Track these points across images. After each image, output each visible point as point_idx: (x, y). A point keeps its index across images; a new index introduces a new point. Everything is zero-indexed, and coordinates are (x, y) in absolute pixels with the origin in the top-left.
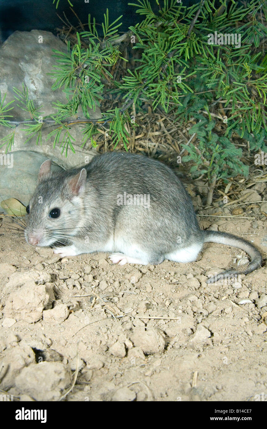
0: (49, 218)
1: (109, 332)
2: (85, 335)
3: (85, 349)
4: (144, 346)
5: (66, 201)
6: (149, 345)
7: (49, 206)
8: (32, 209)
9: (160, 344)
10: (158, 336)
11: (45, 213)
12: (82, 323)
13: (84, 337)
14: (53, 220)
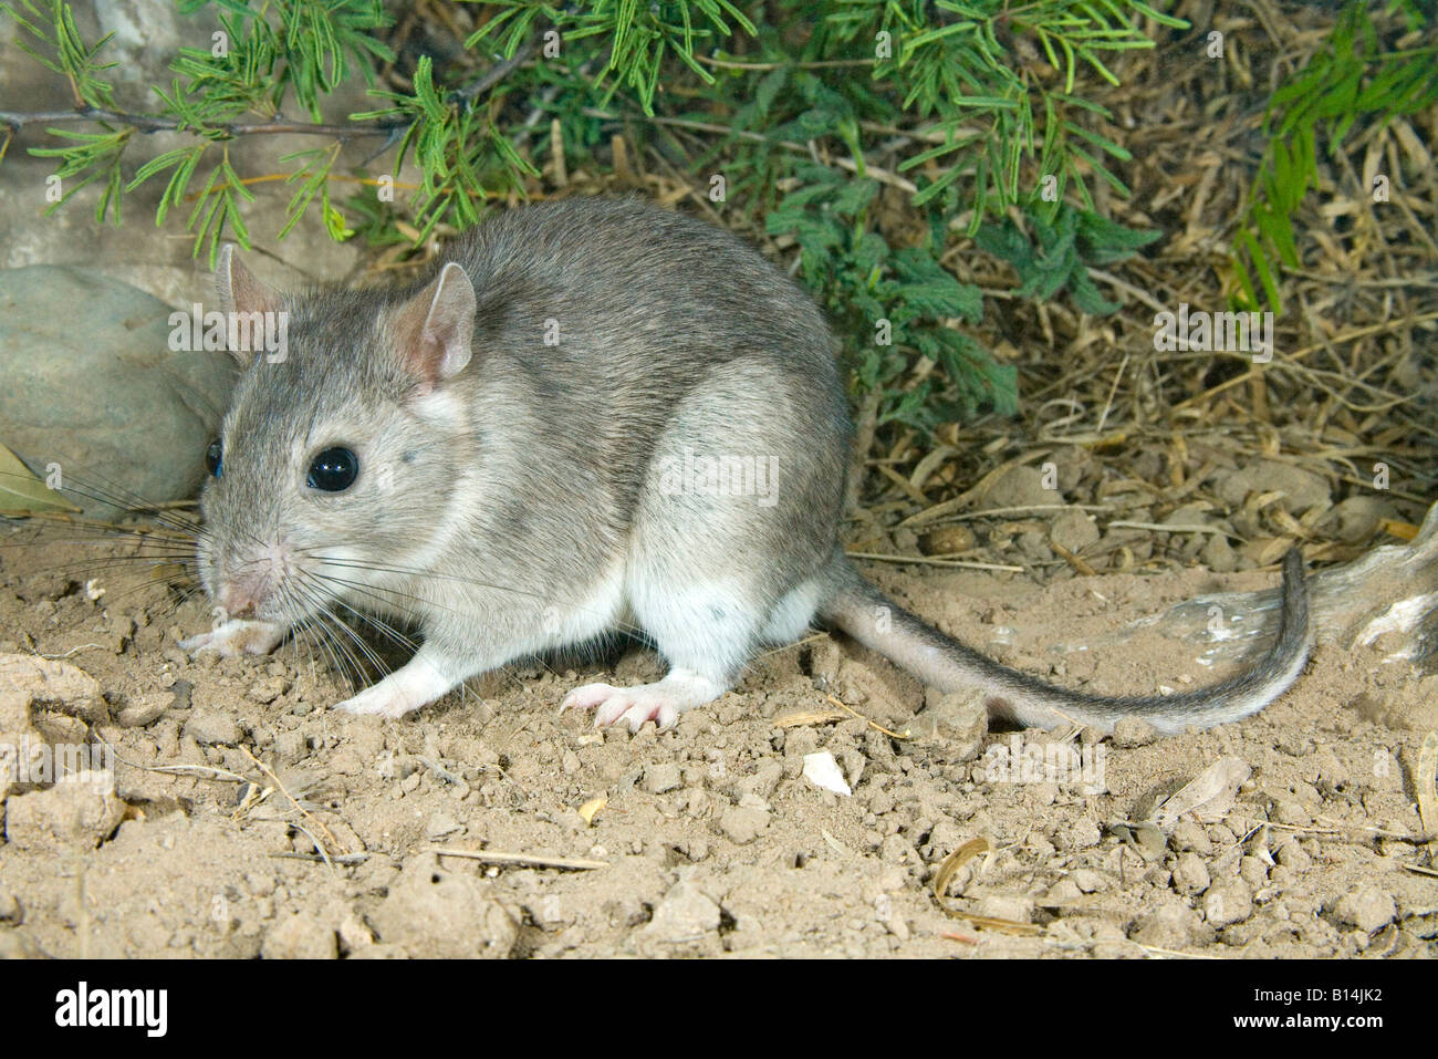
0: (308, 491)
1: (281, 891)
2: (171, 895)
3: (163, 943)
4: (417, 938)
5: (384, 408)
6: (438, 934)
7: (304, 435)
8: (234, 454)
9: (486, 937)
10: (485, 905)
11: (292, 472)
12: (167, 849)
13: (164, 901)
14: (327, 499)
